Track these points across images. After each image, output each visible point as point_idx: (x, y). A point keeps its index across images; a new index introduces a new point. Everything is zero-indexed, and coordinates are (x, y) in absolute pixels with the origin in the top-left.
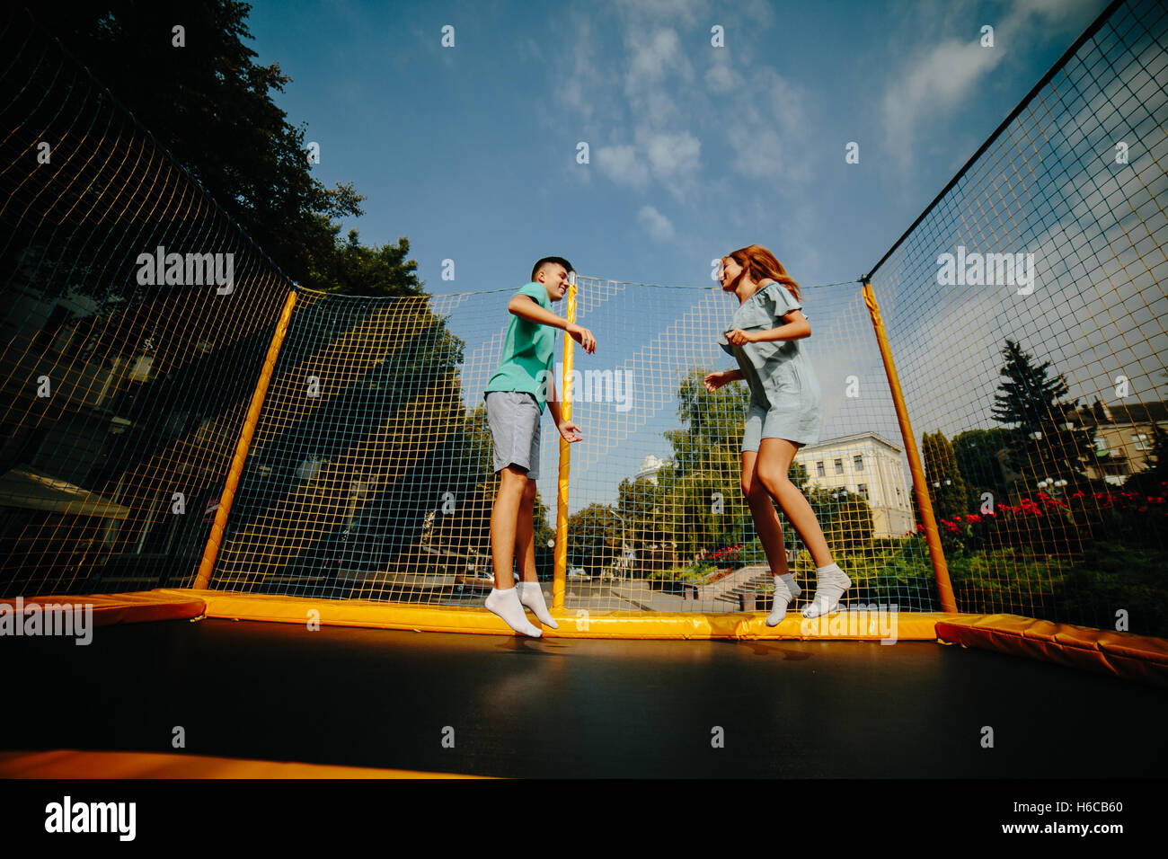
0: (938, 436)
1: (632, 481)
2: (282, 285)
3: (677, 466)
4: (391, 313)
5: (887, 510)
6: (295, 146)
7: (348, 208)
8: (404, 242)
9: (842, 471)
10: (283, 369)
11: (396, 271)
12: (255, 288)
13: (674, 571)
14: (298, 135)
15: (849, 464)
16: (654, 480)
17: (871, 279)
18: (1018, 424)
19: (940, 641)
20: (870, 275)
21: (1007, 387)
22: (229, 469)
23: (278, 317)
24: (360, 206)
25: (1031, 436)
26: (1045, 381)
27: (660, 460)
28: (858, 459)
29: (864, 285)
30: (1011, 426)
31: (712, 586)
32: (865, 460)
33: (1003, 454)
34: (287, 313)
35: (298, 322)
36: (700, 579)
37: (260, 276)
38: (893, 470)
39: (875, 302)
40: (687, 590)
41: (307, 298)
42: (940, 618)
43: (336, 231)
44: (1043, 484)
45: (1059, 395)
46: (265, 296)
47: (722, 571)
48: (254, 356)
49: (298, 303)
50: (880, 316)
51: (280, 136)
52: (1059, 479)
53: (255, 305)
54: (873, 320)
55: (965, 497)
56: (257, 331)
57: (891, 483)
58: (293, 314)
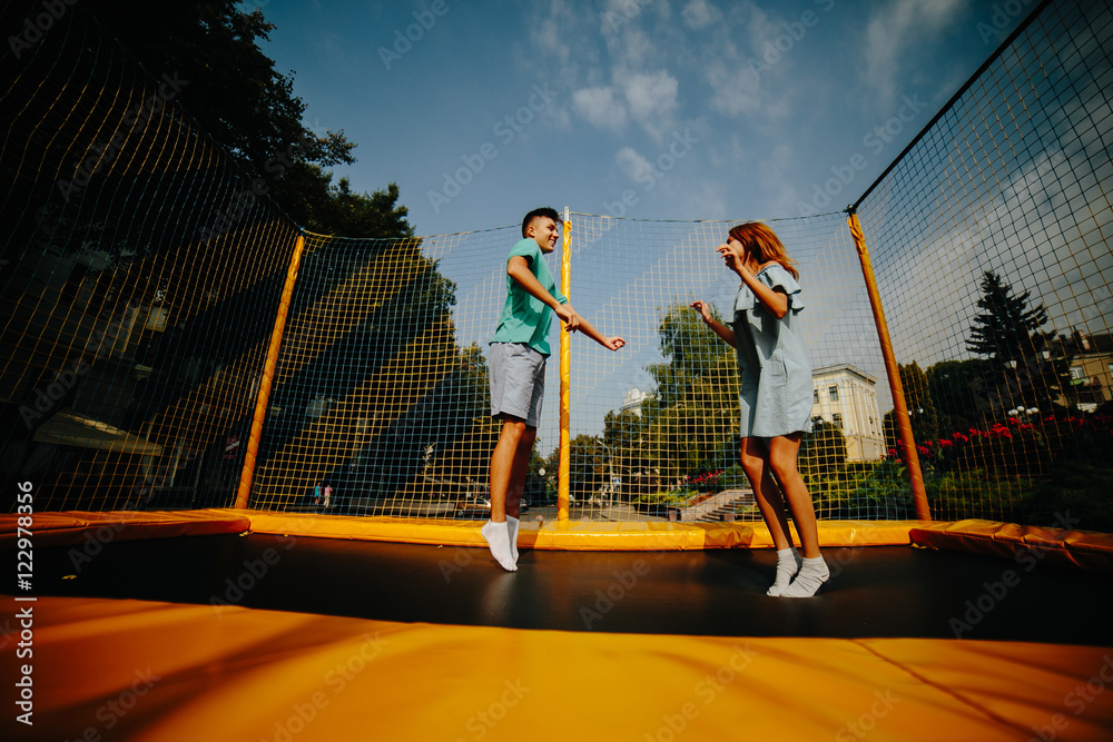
0: (914, 366)
1: (617, 413)
2: (290, 230)
3: (659, 399)
4: (387, 259)
5: (860, 438)
6: (285, 96)
7: (340, 157)
8: (393, 189)
9: (818, 402)
10: (297, 310)
11: (388, 217)
12: (266, 233)
13: (659, 494)
14: (287, 83)
15: (824, 394)
16: (638, 412)
17: (858, 209)
18: (993, 355)
19: (915, 545)
20: (856, 205)
21: (983, 319)
22: (256, 402)
23: (289, 261)
24: (352, 153)
25: (1007, 365)
26: (1023, 312)
27: (644, 393)
28: (833, 391)
29: (851, 216)
30: (984, 357)
31: (693, 508)
32: (841, 392)
33: (976, 384)
34: (297, 257)
35: (307, 265)
36: (683, 502)
37: (270, 222)
38: (867, 399)
39: (861, 231)
40: (671, 512)
41: (314, 243)
42: (916, 525)
43: (328, 179)
44: (1015, 412)
45: (1035, 326)
46: (276, 241)
47: (703, 495)
48: (270, 299)
49: (306, 247)
50: (865, 245)
51: (270, 85)
52: (1030, 408)
53: (267, 249)
54: (858, 249)
55: (937, 425)
56: (272, 273)
57: (864, 412)
58: (302, 258)
